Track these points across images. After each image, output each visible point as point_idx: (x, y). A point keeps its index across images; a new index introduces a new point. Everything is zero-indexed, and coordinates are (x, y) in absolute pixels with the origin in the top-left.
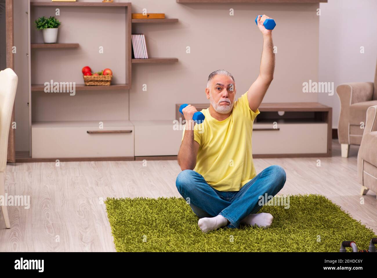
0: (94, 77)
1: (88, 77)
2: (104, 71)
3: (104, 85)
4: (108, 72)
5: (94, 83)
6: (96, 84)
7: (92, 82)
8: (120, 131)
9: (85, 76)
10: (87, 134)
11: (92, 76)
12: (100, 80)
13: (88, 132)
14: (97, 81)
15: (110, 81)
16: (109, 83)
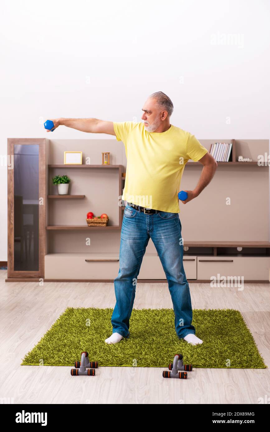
0: (94, 220)
1: (89, 220)
2: (102, 216)
3: (102, 226)
4: (104, 216)
5: (94, 224)
6: (95, 225)
7: (92, 224)
8: (110, 260)
9: (88, 219)
10: (86, 262)
11: (93, 219)
12: (98, 222)
13: (86, 261)
14: (96, 223)
15: (106, 223)
16: (105, 225)
